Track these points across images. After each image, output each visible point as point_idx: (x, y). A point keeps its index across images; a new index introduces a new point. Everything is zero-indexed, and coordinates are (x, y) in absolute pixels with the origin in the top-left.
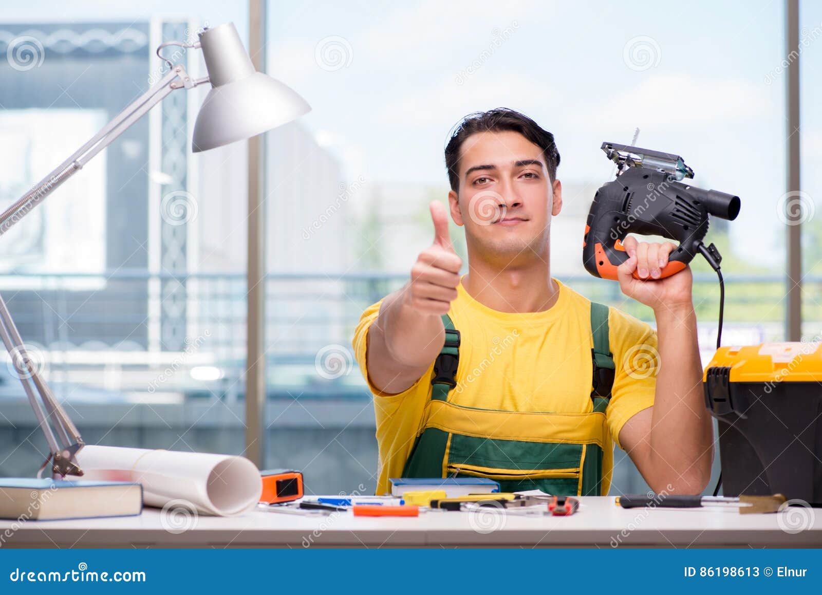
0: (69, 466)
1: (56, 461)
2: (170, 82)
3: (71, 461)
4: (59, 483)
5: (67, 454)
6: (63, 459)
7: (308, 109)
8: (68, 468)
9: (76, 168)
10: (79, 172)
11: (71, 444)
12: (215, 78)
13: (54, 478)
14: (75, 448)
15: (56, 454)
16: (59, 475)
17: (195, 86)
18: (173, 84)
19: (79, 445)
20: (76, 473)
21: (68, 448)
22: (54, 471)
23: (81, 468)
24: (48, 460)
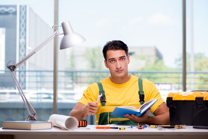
1: (30, 117)
2: (55, 34)
4: (31, 122)
5: (33, 116)
7: (85, 40)
8: (33, 119)
9: (34, 53)
10: (35, 54)
12: (65, 33)
13: (30, 121)
14: (34, 114)
16: (31, 120)
17: (61, 35)
18: (56, 34)
20: (35, 120)
21: (33, 114)
22: (30, 120)
23: (36, 119)
24: (28, 117)
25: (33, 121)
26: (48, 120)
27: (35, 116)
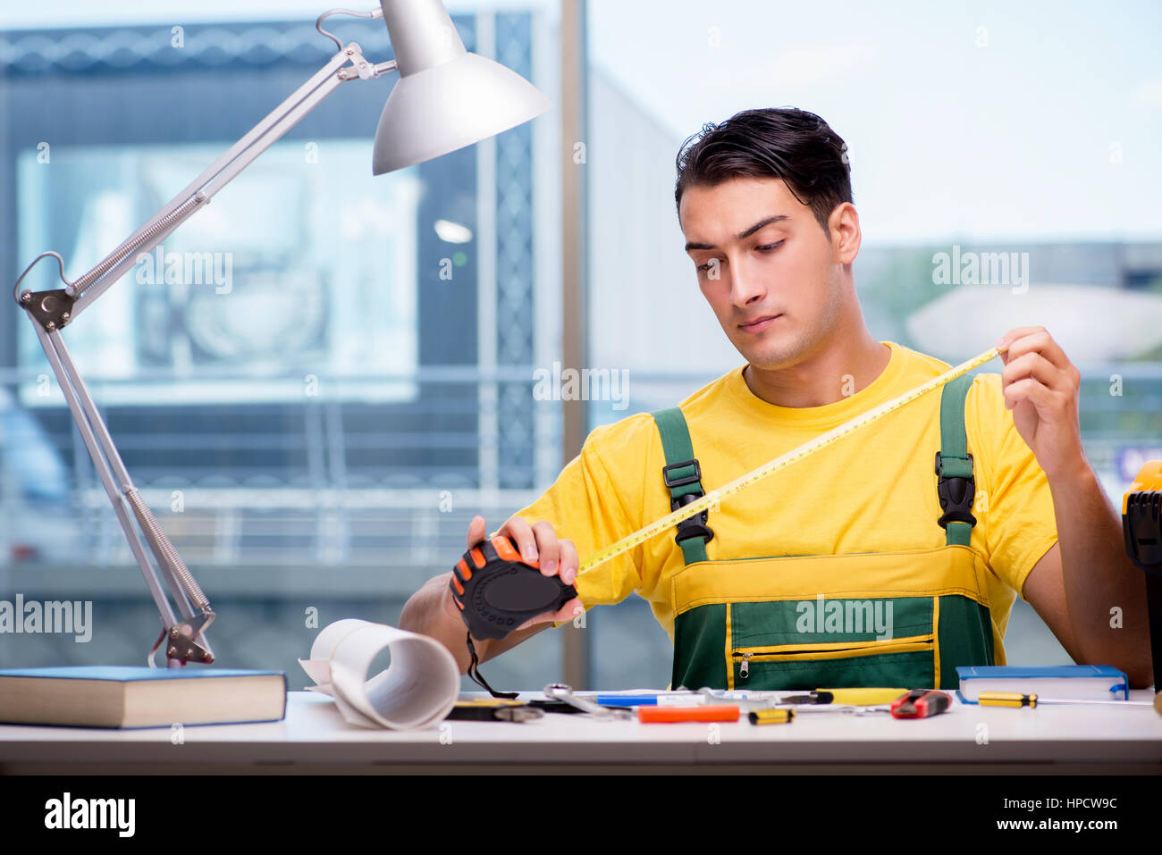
0: (191, 648)
1: (172, 641)
2: (337, 70)
3: (193, 640)
5: (187, 630)
6: (182, 637)
8: (190, 651)
9: (199, 201)
10: (202, 208)
11: (194, 616)
12: (406, 63)
13: (169, 666)
14: (198, 622)
15: (171, 630)
16: (176, 662)
17: (375, 75)
18: (343, 73)
19: (205, 617)
20: (202, 659)
21: (190, 621)
22: (170, 656)
23: (209, 651)
24: (161, 640)
25: (192, 668)
26: (308, 658)
27: (201, 631)
